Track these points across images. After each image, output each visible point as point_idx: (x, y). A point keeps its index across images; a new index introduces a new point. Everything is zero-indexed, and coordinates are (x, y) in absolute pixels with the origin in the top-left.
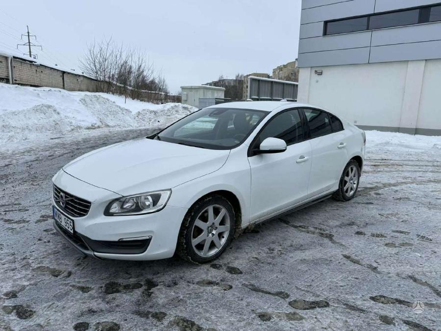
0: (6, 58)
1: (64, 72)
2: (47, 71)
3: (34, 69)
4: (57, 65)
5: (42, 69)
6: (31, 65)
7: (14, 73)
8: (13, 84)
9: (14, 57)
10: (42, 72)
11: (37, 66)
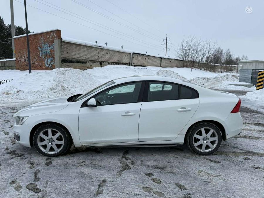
0: (130, 54)
1: (161, 58)
2: (152, 58)
3: (144, 58)
4: (159, 55)
5: (149, 57)
6: (143, 56)
7: (133, 60)
8: (132, 65)
9: (134, 53)
10: (148, 59)
11: (146, 56)
